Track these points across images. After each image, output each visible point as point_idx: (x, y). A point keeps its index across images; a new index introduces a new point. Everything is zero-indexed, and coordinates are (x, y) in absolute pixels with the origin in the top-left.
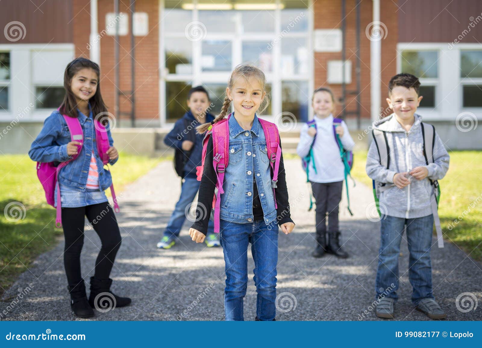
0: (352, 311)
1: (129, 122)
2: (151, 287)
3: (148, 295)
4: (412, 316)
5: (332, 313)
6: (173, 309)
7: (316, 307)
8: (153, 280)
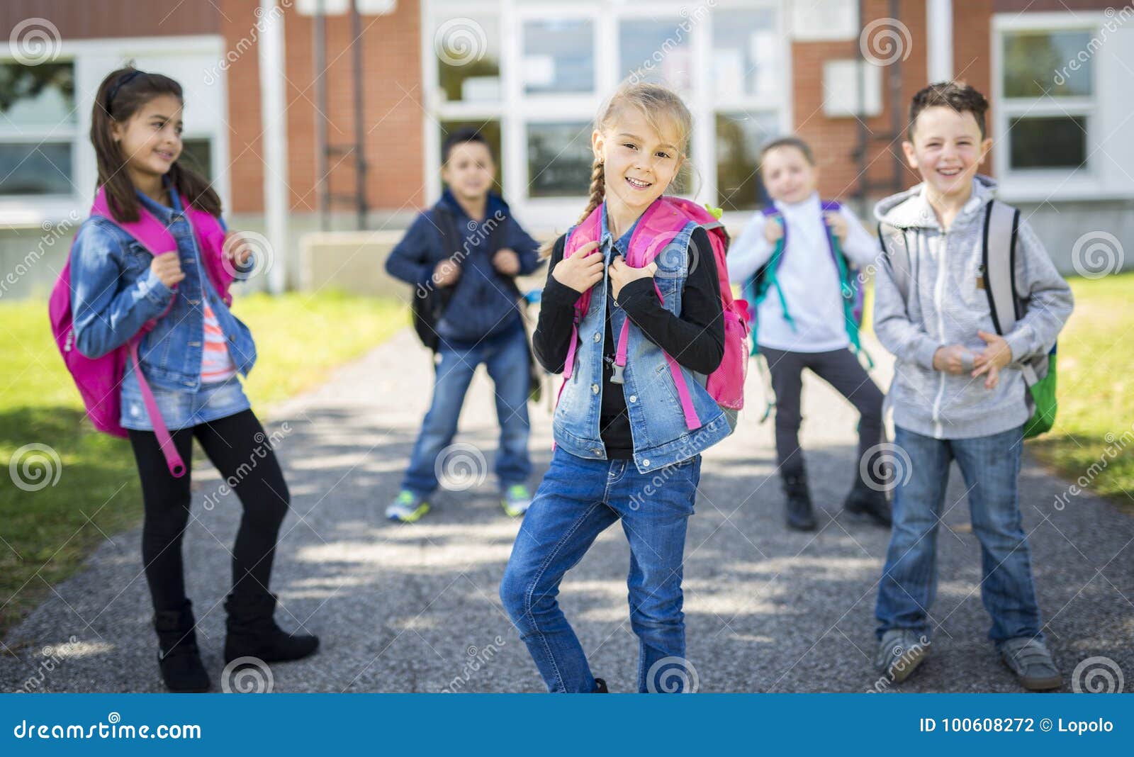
0: (840, 672)
1: (351, 217)
2: (358, 616)
3: (348, 637)
4: (987, 684)
5: (790, 677)
6: (403, 671)
7: (752, 663)
8: (364, 599)
